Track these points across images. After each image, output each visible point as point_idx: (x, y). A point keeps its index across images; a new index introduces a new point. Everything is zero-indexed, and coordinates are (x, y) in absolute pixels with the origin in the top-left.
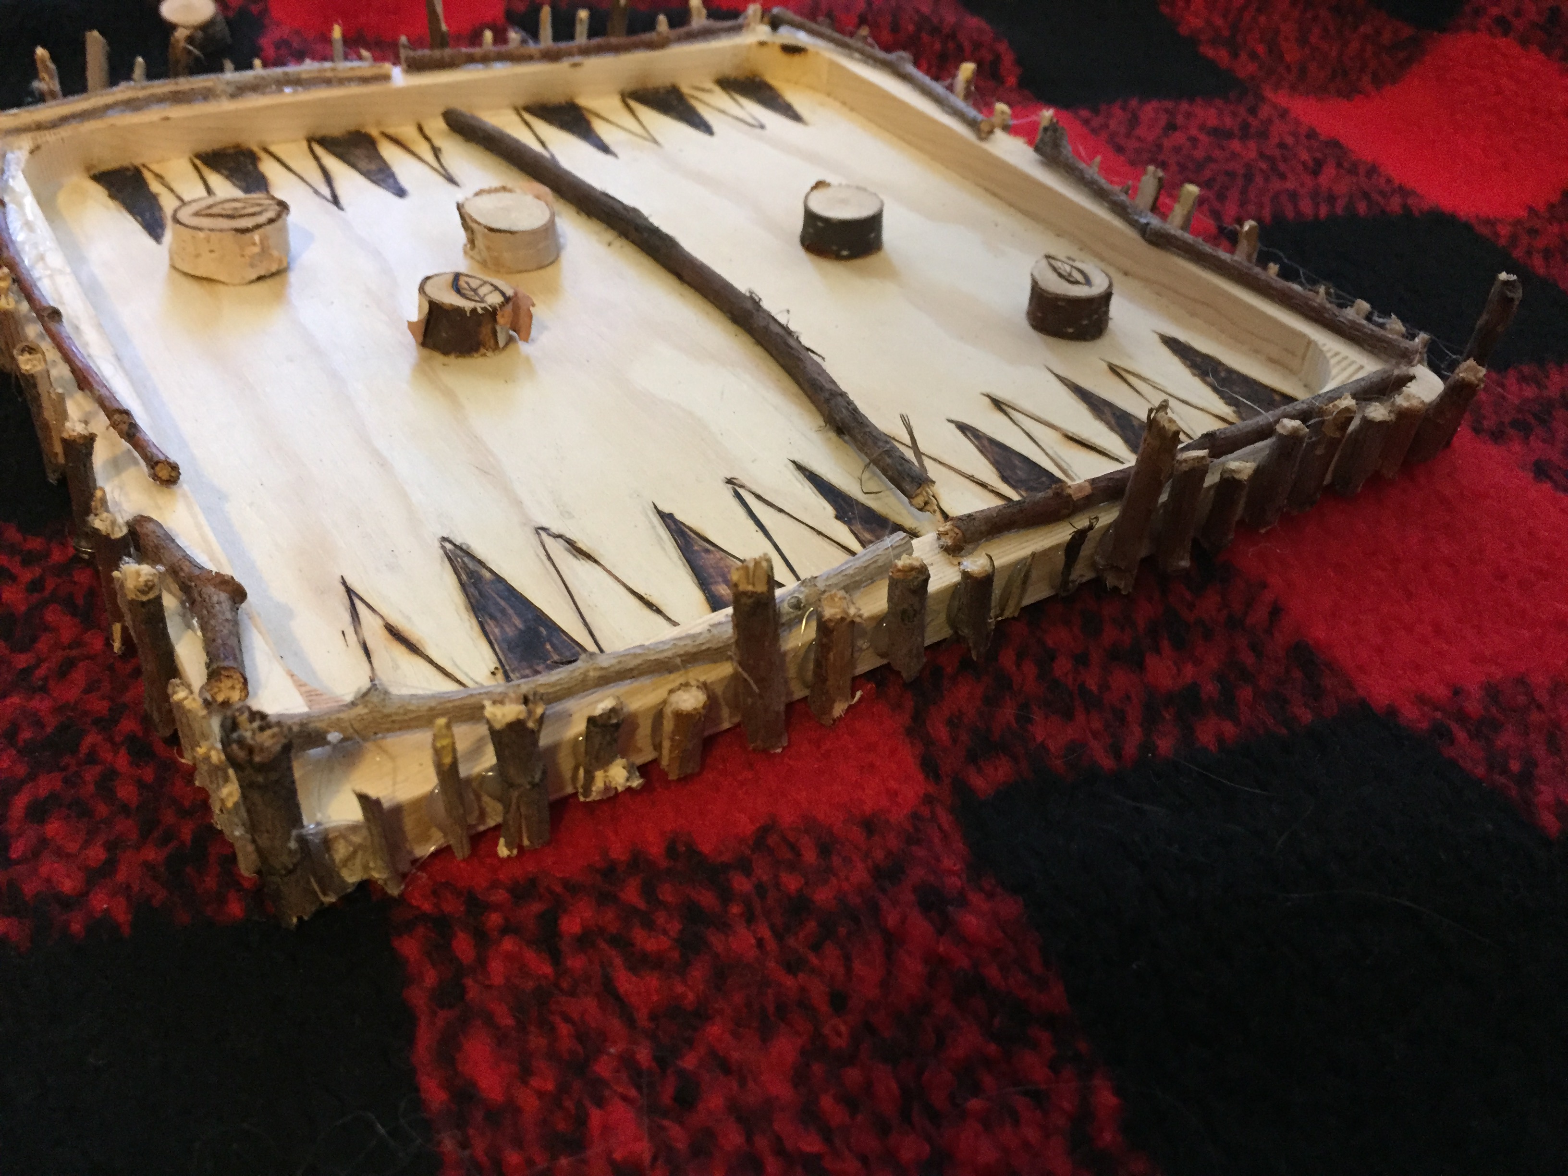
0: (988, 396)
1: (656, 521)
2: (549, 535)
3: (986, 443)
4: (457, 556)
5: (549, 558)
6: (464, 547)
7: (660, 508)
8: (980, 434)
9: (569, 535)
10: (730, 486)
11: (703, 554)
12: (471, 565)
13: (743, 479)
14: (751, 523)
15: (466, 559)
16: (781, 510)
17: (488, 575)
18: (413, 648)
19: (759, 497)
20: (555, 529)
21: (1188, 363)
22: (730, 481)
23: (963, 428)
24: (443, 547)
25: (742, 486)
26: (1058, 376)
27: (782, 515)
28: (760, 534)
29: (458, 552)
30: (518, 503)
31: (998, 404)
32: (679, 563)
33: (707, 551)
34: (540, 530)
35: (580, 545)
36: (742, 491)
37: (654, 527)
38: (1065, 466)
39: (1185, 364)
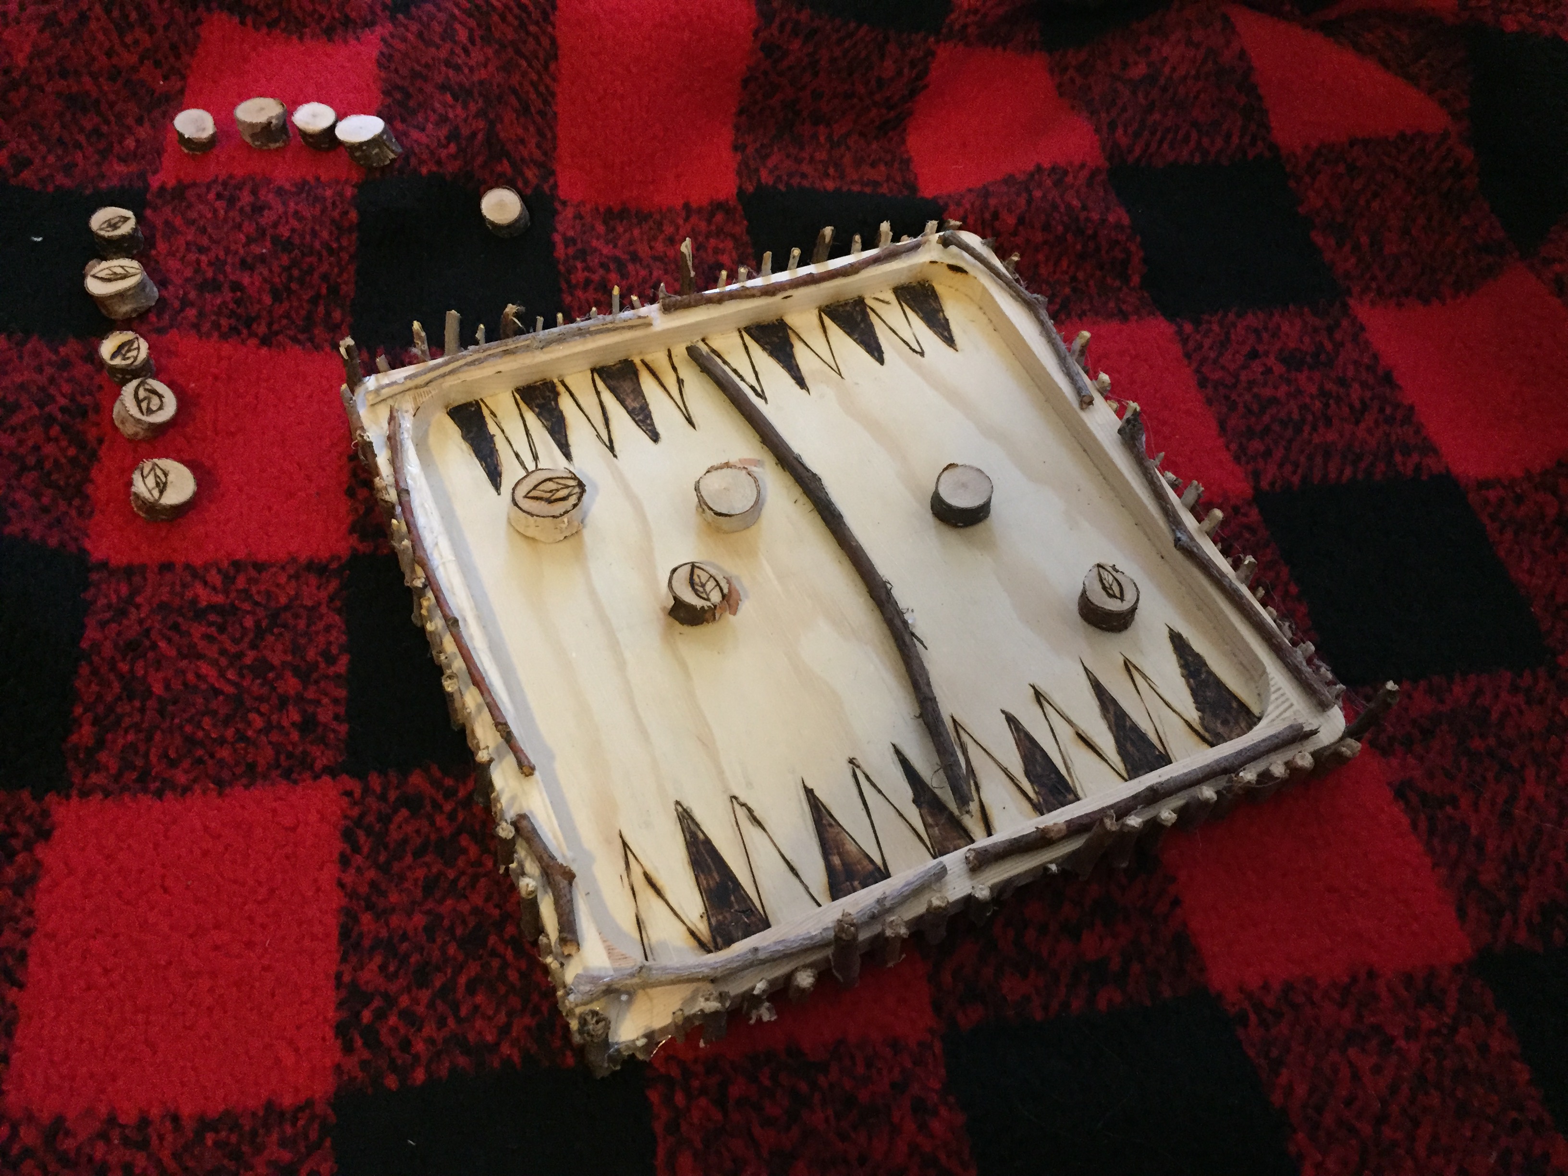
0: (1033, 687)
1: (802, 793)
2: (738, 803)
3: (1022, 735)
4: (683, 817)
5: (737, 824)
6: (688, 811)
7: (806, 783)
8: (1021, 727)
9: (750, 805)
10: (851, 765)
11: (828, 827)
12: (692, 827)
13: (860, 761)
14: (859, 801)
15: (690, 822)
16: (880, 792)
17: (701, 836)
18: (658, 892)
19: (867, 778)
20: (742, 799)
21: (1182, 662)
22: (851, 761)
23: (1011, 720)
24: (676, 810)
25: (858, 767)
26: (1086, 669)
27: (880, 796)
28: (864, 813)
29: (685, 814)
30: (721, 773)
31: (1039, 697)
32: (813, 835)
33: (831, 825)
34: (734, 798)
35: (756, 814)
36: (858, 771)
37: (800, 801)
38: (1070, 765)
39: (1179, 662)
